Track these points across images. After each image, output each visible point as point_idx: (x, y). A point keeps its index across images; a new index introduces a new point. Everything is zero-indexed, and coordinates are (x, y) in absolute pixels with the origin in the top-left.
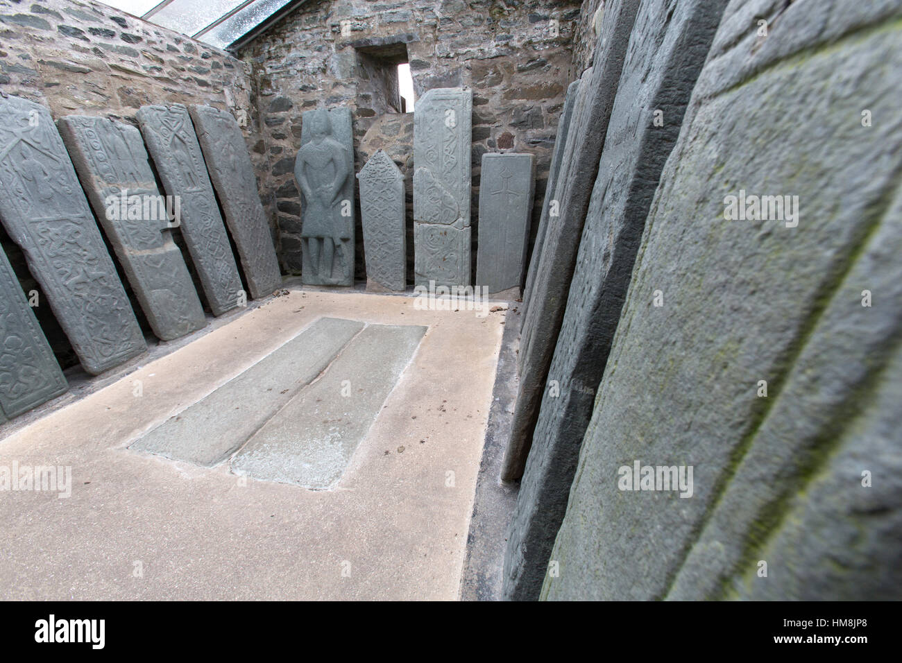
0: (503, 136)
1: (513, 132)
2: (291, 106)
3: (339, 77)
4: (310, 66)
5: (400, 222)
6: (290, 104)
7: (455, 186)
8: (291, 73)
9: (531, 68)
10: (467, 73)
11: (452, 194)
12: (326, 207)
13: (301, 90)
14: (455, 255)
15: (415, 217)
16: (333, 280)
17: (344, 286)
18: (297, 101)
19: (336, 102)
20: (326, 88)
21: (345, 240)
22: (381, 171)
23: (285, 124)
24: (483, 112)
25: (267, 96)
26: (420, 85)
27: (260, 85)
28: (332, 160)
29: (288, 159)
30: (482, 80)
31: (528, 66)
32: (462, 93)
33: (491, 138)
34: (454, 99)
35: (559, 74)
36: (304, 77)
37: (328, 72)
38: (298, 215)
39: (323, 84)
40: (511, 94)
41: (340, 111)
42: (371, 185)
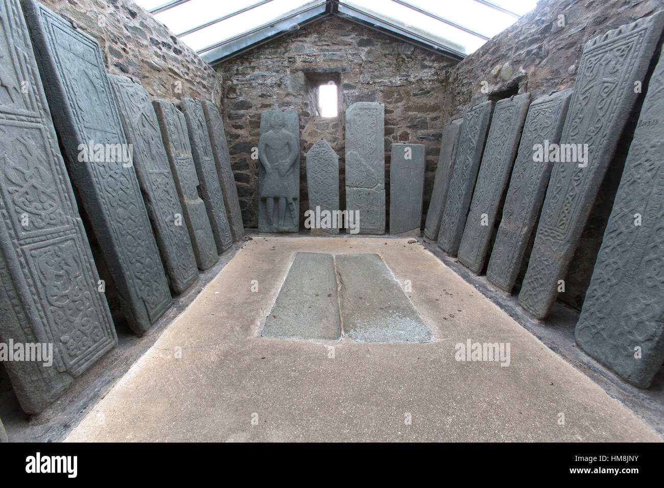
0: (402, 133)
1: (409, 131)
2: (251, 107)
3: (290, 90)
4: (269, 82)
5: (336, 186)
6: (250, 105)
7: (375, 163)
8: (254, 85)
9: (421, 94)
10: (381, 94)
11: (373, 168)
12: (281, 176)
13: (260, 96)
14: (375, 209)
15: (347, 183)
16: (286, 228)
17: (293, 232)
18: (255, 103)
19: (287, 106)
20: (280, 96)
21: (294, 199)
22: (323, 152)
23: (244, 118)
24: (390, 118)
25: (232, 98)
26: (349, 99)
27: (228, 91)
28: (288, 144)
29: (244, 143)
30: (390, 99)
31: (419, 93)
32: (378, 106)
33: (394, 134)
34: (374, 109)
35: (438, 99)
36: (263, 88)
37: (283, 86)
38: (248, 183)
39: (278, 94)
40: (408, 109)
41: (291, 112)
42: (316, 161)
